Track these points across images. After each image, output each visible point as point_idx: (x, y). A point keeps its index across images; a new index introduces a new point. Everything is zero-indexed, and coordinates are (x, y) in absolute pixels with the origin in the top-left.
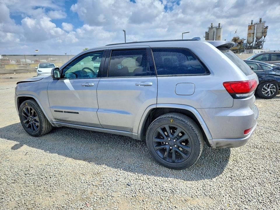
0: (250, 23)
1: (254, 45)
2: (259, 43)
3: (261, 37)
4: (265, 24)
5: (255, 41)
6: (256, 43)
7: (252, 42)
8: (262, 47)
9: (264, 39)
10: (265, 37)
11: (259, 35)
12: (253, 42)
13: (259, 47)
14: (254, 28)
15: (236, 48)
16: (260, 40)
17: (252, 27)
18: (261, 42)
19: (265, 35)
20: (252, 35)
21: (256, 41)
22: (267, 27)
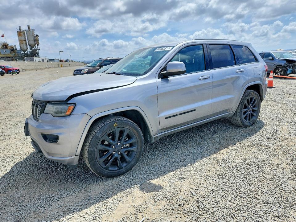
0: (18, 29)
1: (29, 52)
2: (34, 51)
3: (35, 45)
4: (34, 32)
5: (29, 48)
6: (31, 51)
7: (26, 50)
8: (38, 55)
9: (38, 48)
10: (38, 45)
11: (32, 43)
12: (28, 50)
13: (35, 55)
14: (25, 35)
15: (10, 55)
16: (34, 48)
17: (22, 34)
18: (36, 50)
19: (38, 43)
20: (24, 42)
21: (31, 49)
22: (37, 36)
